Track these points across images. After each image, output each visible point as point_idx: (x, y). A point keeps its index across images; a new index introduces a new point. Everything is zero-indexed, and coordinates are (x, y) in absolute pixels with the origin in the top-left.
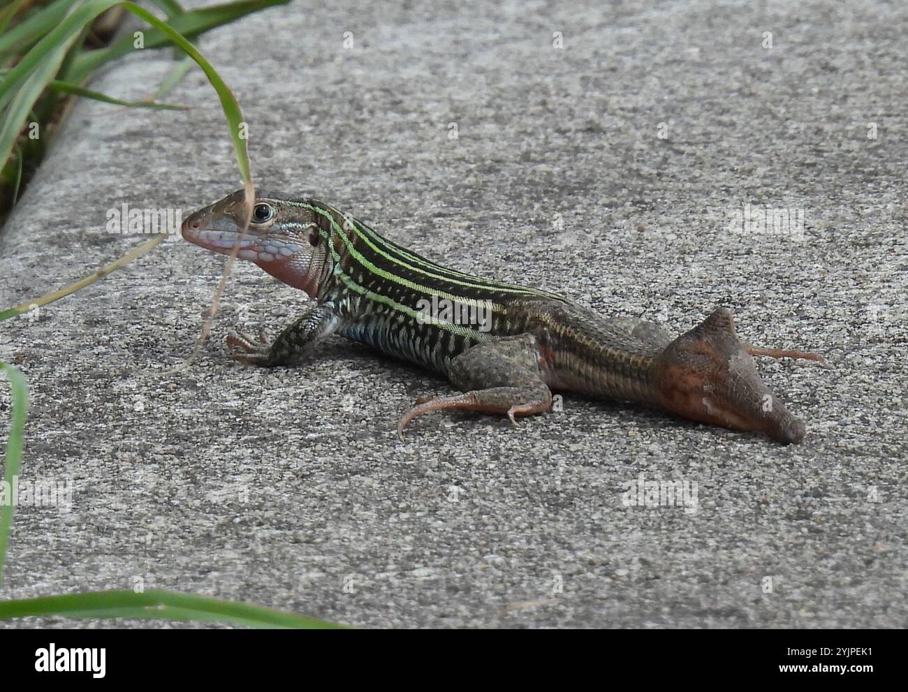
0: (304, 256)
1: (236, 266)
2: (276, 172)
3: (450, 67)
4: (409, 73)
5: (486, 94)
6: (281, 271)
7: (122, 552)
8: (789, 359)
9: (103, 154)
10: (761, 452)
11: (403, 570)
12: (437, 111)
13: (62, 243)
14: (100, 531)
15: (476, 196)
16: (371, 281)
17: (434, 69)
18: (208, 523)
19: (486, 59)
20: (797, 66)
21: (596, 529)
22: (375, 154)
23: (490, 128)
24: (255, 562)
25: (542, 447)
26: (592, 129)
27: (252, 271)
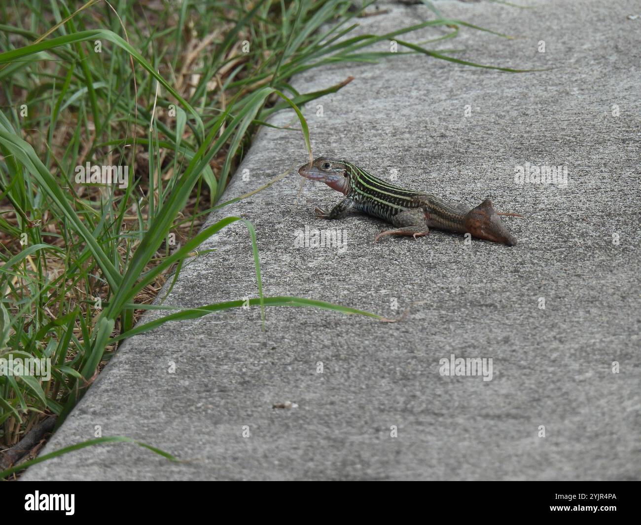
0: (342, 181)
1: (317, 184)
2: (332, 151)
3: (393, 114)
4: (379, 116)
5: (405, 124)
6: (334, 186)
7: (278, 284)
8: (512, 217)
9: (272, 145)
10: (502, 249)
11: (377, 291)
12: (389, 130)
13: (257, 176)
14: (271, 277)
15: (402, 160)
16: (365, 189)
17: (387, 115)
18: (308, 274)
19: (406, 111)
20: (514, 114)
21: (444, 276)
22: (366, 145)
23: (407, 135)
24: (325, 288)
25: (425, 247)
26: (443, 136)
27: (324, 186)
